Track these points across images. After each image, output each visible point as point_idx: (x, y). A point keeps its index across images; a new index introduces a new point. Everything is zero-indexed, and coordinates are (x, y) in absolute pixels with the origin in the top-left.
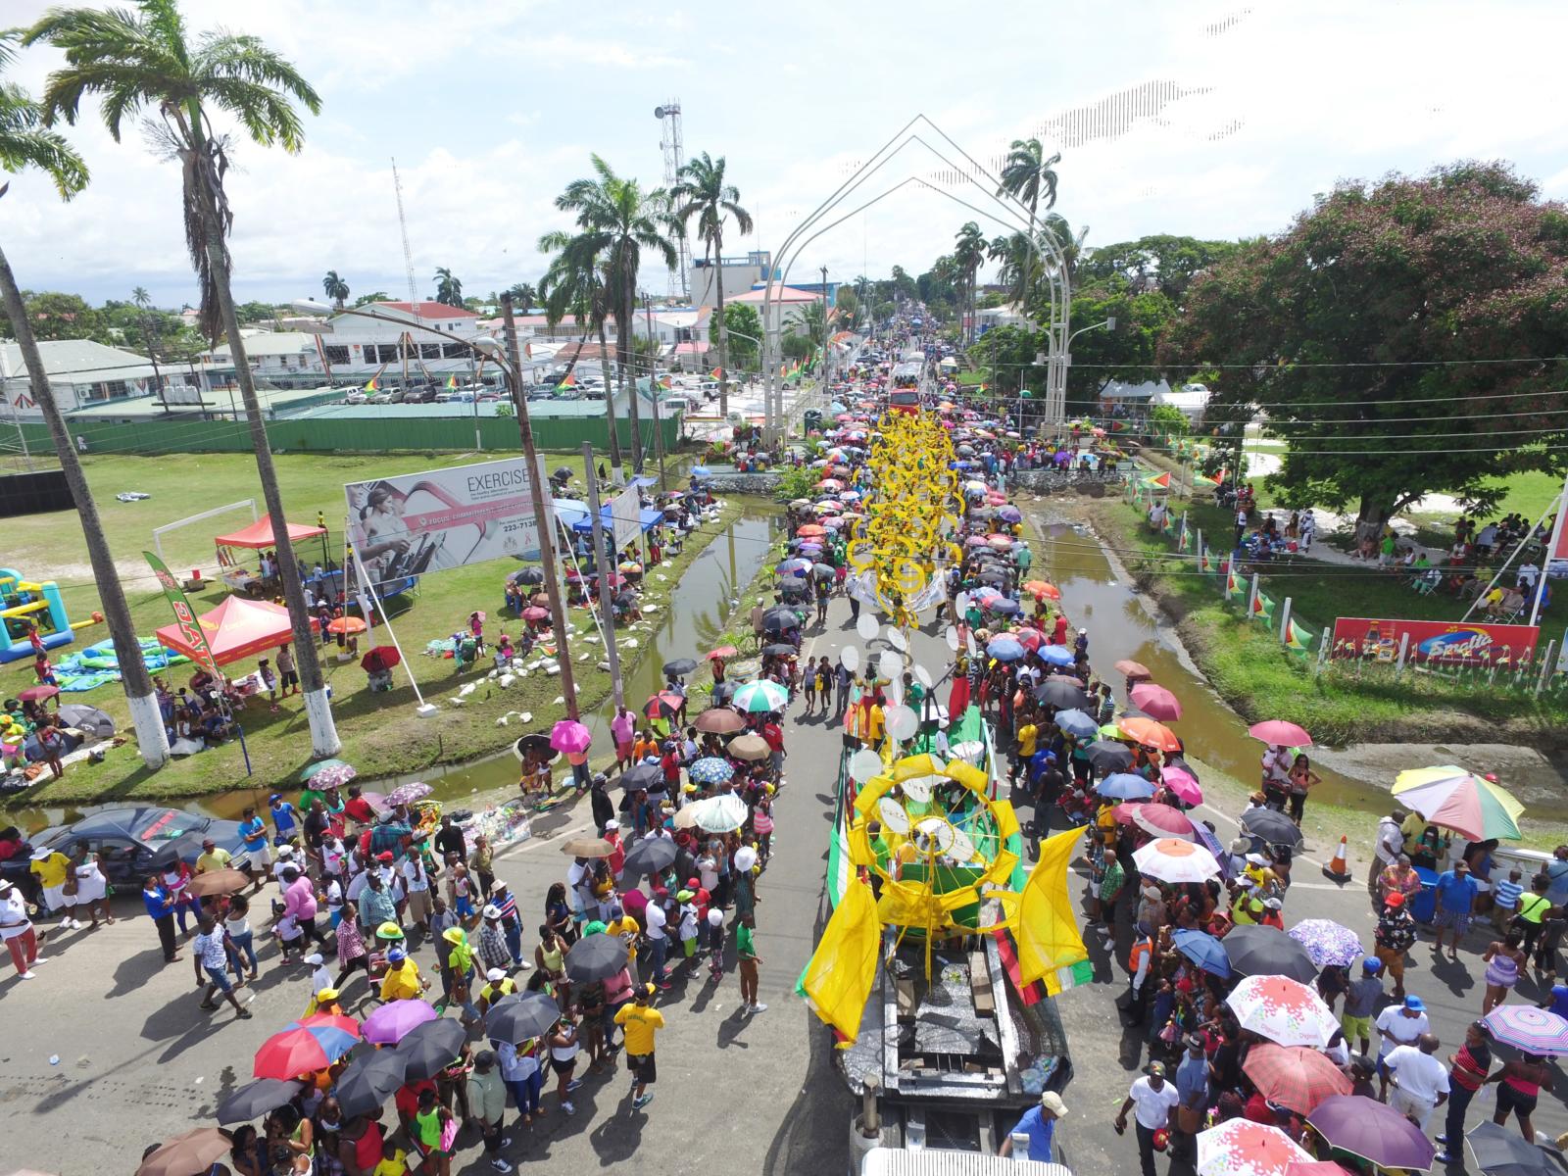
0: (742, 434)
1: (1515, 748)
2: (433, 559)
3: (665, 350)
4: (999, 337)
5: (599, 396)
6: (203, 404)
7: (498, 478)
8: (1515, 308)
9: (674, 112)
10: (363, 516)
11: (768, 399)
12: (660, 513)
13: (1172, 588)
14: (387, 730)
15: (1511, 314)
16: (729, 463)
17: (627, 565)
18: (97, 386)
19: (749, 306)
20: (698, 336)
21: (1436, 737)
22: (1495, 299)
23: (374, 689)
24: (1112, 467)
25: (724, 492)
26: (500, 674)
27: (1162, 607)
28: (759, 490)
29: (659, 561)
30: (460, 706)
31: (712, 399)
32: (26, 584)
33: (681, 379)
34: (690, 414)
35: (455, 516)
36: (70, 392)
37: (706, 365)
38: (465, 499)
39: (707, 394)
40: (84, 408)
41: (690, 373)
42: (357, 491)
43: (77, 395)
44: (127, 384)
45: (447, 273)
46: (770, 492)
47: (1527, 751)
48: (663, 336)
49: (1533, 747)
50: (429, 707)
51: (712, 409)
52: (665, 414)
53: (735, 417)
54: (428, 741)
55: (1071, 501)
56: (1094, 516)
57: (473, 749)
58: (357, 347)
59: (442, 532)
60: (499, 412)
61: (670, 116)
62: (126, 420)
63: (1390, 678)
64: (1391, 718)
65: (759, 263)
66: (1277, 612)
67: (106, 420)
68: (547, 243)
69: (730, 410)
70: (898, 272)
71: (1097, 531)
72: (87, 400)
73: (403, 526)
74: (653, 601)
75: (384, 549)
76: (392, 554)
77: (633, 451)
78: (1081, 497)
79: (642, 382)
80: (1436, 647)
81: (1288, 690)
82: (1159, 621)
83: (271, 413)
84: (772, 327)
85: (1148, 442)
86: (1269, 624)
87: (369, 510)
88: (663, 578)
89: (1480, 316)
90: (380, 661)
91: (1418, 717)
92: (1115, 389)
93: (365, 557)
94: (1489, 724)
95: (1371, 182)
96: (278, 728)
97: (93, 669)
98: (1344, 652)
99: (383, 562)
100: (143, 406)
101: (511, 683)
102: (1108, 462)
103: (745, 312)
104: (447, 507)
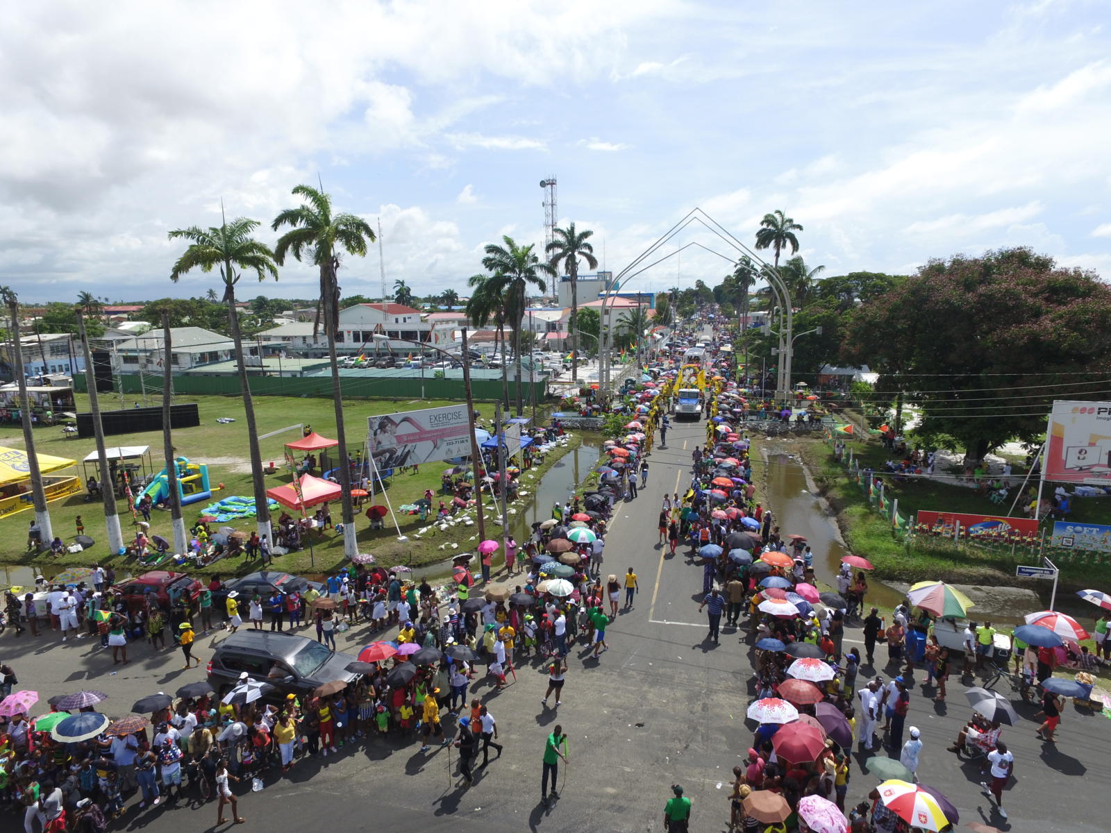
0: (585, 393)
1: (1022, 590)
2: (409, 458)
3: (540, 336)
4: (754, 335)
5: (496, 366)
6: (262, 367)
7: (445, 416)
8: (1026, 335)
9: (552, 183)
10: (375, 434)
11: (601, 371)
12: (530, 439)
13: (837, 494)
14: (383, 547)
15: (1022, 338)
16: (575, 411)
17: (512, 468)
18: (202, 354)
19: (594, 310)
20: (561, 328)
21: (974, 581)
22: (1014, 329)
23: (373, 528)
24: (818, 420)
25: (571, 429)
26: (439, 524)
27: (831, 505)
28: (593, 428)
29: (530, 466)
30: (419, 539)
31: (568, 369)
32: (191, 465)
33: (549, 356)
34: (553, 379)
35: (421, 436)
36: (188, 358)
37: (565, 347)
38: (427, 427)
39: (565, 366)
40: (195, 367)
41: (555, 351)
42: (373, 421)
43: (192, 360)
44: (219, 353)
45: (402, 283)
46: (600, 429)
47: (1028, 592)
48: (539, 326)
49: (1033, 590)
50: (404, 538)
51: (567, 376)
52: (538, 378)
53: (581, 382)
54: (403, 554)
55: (791, 440)
56: (802, 450)
57: (427, 560)
58: (349, 332)
59: (414, 444)
60: (436, 375)
61: (549, 186)
62: (218, 375)
63: (950, 547)
64: (947, 569)
65: (604, 279)
66: (890, 508)
67: (207, 374)
68: (473, 281)
69: (578, 378)
70: (700, 284)
71: (803, 459)
72: (197, 363)
73: (394, 440)
74: (525, 489)
75: (384, 452)
76: (388, 455)
77: (517, 402)
78: (797, 439)
79: (524, 359)
80: (976, 530)
81: (888, 551)
82: (828, 512)
83: (301, 373)
84: (610, 323)
85: (850, 405)
86: (887, 515)
87: (379, 431)
88: (531, 477)
89: (1005, 339)
90: (376, 514)
91: (964, 569)
92: (831, 370)
93: (374, 456)
94: (1008, 576)
95: (947, 259)
96: (325, 545)
97: (226, 512)
98: (921, 530)
99: (383, 459)
100: (229, 367)
101: (446, 528)
102: (816, 417)
103: (592, 314)
104: (417, 431)
